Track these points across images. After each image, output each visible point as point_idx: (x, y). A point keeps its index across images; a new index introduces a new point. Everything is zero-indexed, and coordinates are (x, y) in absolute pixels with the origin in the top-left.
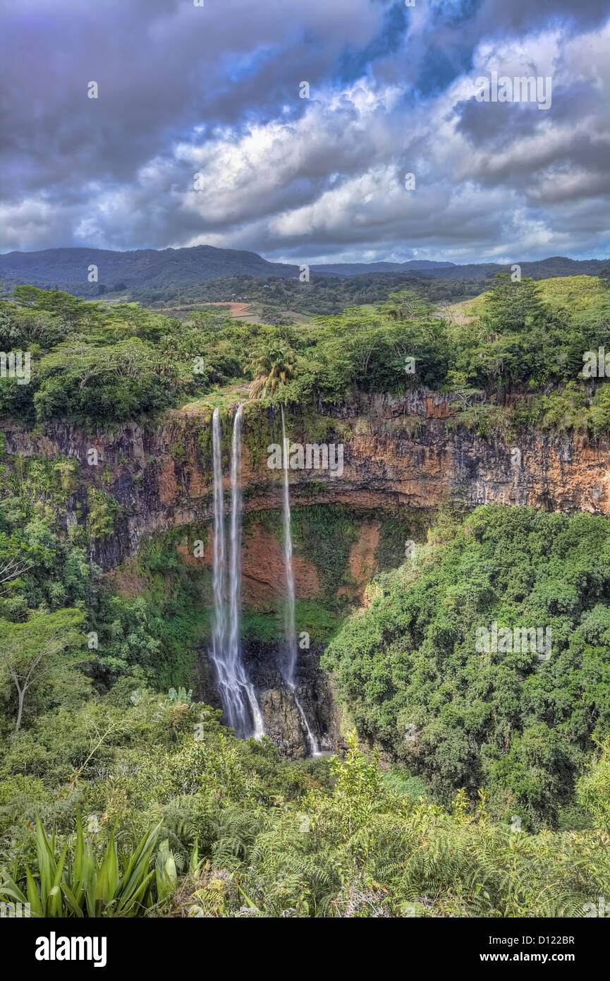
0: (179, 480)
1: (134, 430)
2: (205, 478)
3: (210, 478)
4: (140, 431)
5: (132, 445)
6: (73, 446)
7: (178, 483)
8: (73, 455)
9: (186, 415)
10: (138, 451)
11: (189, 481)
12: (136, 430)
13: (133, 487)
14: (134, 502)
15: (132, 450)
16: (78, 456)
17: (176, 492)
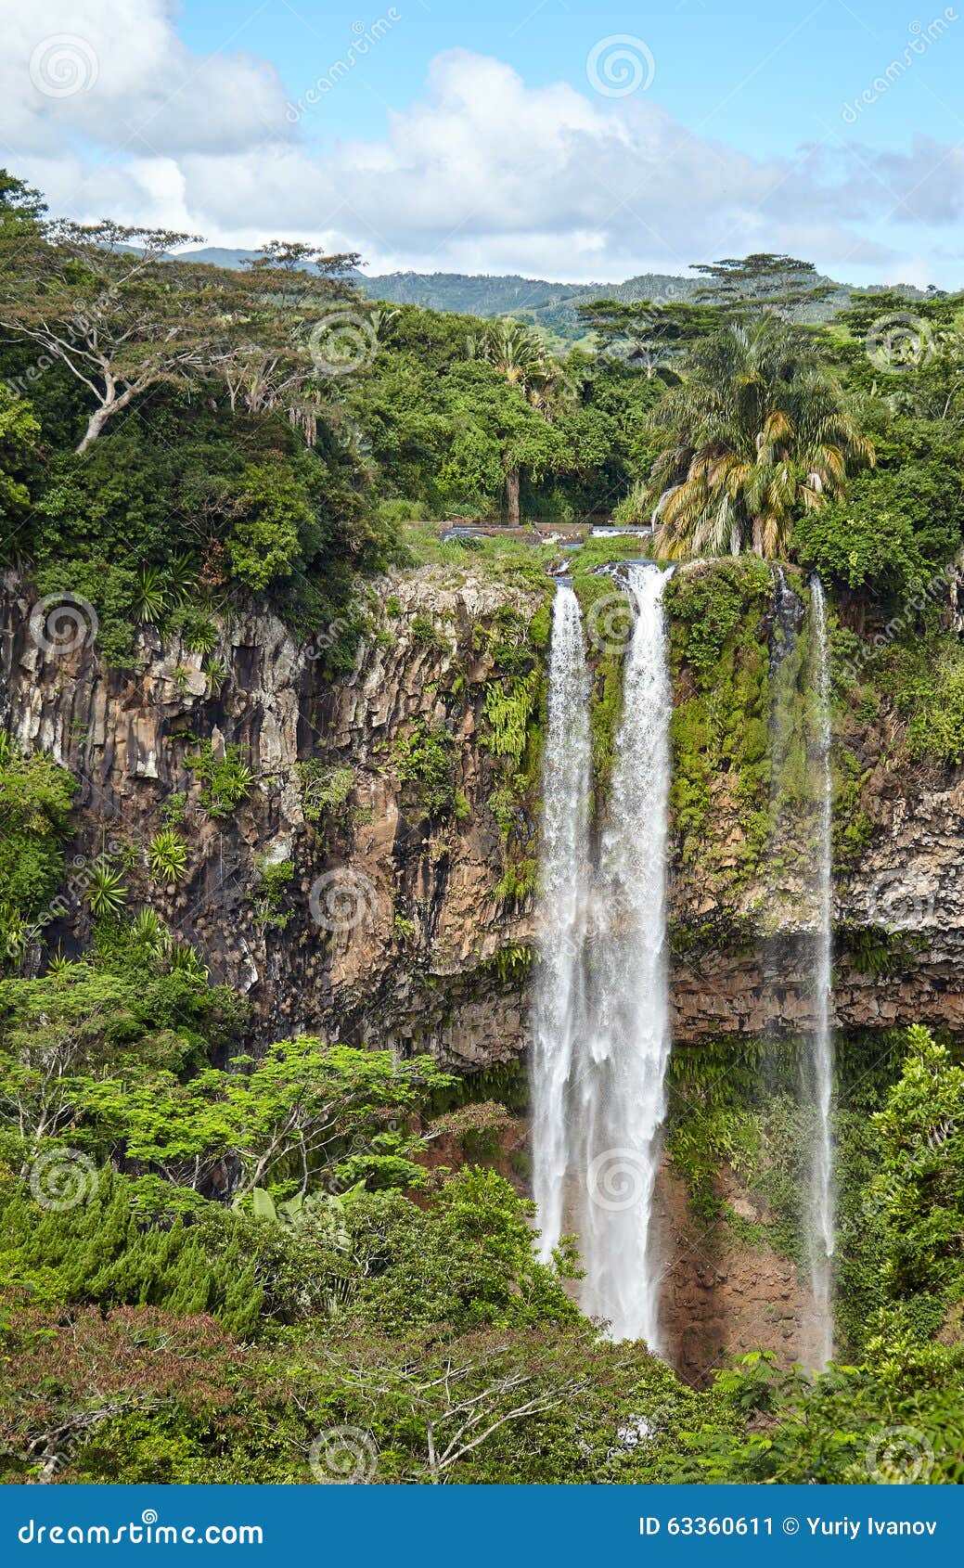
0: (404, 890)
1: (269, 649)
2: (501, 890)
3: (521, 889)
4: (291, 661)
5: (256, 716)
6: (37, 701)
7: (398, 904)
8: (37, 741)
9: (461, 603)
10: (276, 748)
11: (439, 896)
12: (276, 653)
13: (252, 906)
14: (255, 978)
15: (255, 742)
16: (57, 751)
17: (388, 945)
